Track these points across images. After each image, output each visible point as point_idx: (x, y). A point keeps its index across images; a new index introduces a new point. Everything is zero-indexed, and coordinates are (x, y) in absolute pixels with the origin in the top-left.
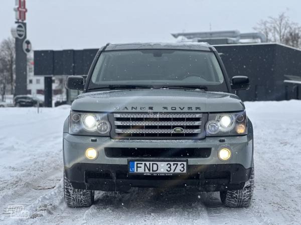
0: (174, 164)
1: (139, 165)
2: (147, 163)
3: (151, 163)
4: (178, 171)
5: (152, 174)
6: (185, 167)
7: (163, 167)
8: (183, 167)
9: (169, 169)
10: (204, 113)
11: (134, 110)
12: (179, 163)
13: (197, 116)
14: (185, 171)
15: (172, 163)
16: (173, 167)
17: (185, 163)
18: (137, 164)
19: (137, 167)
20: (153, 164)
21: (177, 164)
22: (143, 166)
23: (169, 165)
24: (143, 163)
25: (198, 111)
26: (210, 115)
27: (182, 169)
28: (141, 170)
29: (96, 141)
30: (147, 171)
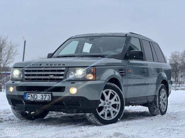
0: (45, 95)
1: (29, 95)
2: (32, 94)
3: (34, 94)
4: (46, 99)
5: (34, 100)
6: (50, 97)
7: (39, 97)
8: (49, 97)
9: (42, 98)
10: (66, 67)
11: (33, 66)
12: (47, 95)
13: (63, 69)
14: (50, 99)
15: (44, 95)
16: (44, 97)
17: (50, 95)
18: (28, 95)
19: (28, 96)
20: (35, 95)
21: (46, 95)
22: (30, 96)
23: (42, 96)
24: (31, 94)
25: (63, 66)
26: (70, 68)
27: (49, 98)
28: (29, 98)
29: (14, 82)
30: (32, 99)
